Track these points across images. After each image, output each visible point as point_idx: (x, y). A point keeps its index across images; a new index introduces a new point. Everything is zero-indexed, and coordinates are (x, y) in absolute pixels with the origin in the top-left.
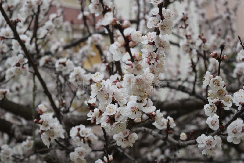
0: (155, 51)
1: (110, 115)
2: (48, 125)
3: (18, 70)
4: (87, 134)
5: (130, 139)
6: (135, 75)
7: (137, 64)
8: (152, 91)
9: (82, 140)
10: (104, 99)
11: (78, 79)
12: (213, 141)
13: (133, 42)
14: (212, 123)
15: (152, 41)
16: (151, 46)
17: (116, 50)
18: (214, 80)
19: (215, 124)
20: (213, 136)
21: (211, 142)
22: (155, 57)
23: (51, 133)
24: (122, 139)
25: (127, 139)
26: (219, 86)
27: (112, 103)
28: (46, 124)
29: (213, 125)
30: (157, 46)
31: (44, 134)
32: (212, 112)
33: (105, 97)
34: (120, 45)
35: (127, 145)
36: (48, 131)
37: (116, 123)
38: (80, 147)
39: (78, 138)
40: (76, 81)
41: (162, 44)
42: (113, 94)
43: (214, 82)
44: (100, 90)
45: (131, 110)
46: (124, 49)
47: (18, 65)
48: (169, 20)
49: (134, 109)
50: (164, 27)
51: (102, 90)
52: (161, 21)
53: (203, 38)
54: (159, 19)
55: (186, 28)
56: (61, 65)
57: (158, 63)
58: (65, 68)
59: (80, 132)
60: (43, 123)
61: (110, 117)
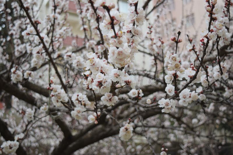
0: (132, 37)
1: (99, 80)
2: (57, 91)
3: (38, 56)
4: (83, 99)
5: (113, 100)
6: (118, 48)
7: (119, 40)
8: (129, 61)
9: (80, 103)
10: (95, 70)
11: (78, 64)
12: (169, 103)
13: (117, 21)
14: (169, 91)
15: (130, 30)
16: (129, 34)
17: (104, 27)
18: (172, 57)
19: (172, 92)
20: (170, 100)
21: (168, 103)
22: (131, 41)
23: (58, 96)
24: (107, 100)
25: (110, 100)
26: (176, 61)
27: (101, 73)
28: (55, 90)
29: (170, 92)
30: (134, 34)
31: (53, 97)
32: (170, 81)
33: (96, 69)
34: (107, 23)
35: (111, 104)
36: (57, 95)
37: (103, 86)
38: (78, 107)
39: (77, 101)
40: (77, 65)
41: (136, 32)
42: (102, 67)
43: (172, 59)
44: (93, 64)
45: (113, 76)
46: (110, 26)
47: (38, 53)
48: (141, 15)
49: (116, 75)
50: (138, 20)
51: (94, 65)
52: (136, 15)
53: (162, 40)
54: (135, 14)
55: (151, 33)
56: (68, 57)
57: (133, 46)
58: (71, 58)
59: (79, 97)
60: (53, 90)
61: (99, 82)
